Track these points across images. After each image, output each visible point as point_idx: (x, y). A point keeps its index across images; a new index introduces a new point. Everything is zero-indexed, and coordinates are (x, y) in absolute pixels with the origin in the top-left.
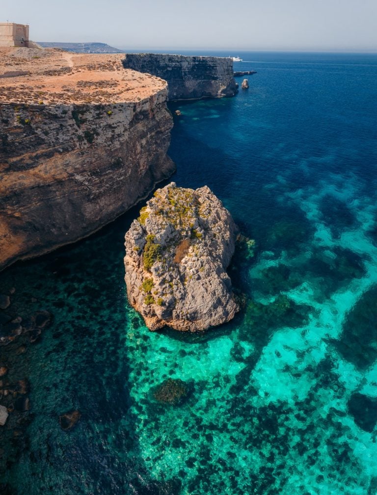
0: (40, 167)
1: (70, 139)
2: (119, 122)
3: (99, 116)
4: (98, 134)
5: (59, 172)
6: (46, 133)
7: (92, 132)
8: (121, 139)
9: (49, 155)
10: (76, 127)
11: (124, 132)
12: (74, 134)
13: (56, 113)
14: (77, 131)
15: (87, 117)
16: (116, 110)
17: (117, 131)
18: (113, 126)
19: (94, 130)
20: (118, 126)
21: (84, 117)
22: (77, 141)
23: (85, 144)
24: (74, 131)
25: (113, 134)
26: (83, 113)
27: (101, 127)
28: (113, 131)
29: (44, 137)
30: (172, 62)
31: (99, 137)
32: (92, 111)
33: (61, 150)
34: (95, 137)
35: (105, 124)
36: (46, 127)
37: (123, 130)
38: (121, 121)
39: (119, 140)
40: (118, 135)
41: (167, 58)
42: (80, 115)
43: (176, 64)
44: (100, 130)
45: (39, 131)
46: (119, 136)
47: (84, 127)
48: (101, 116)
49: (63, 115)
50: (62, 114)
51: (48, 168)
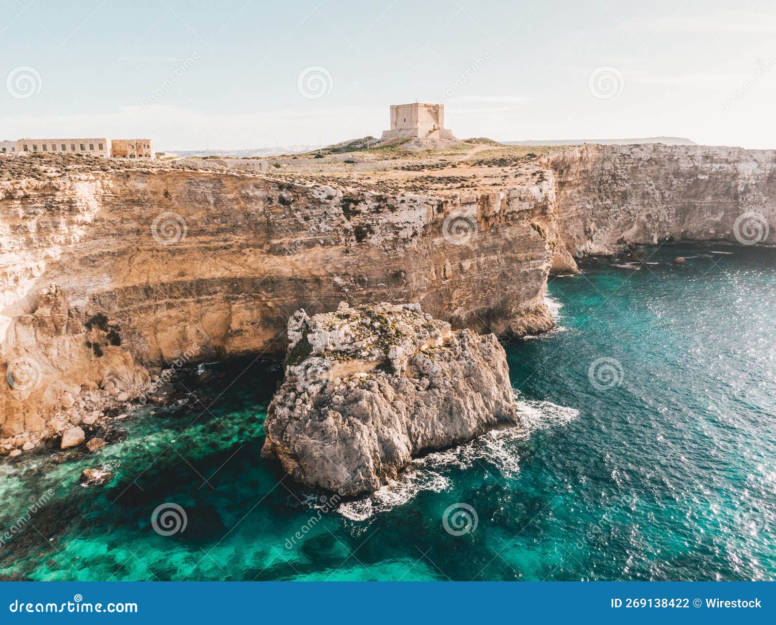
0: (297, 256)
1: (334, 231)
2: (408, 222)
3: (377, 210)
4: (372, 232)
5: (316, 267)
6: (307, 219)
7: (365, 229)
8: (406, 246)
9: (309, 245)
10: (343, 217)
11: (412, 236)
12: (339, 226)
13: (320, 196)
14: (343, 222)
15: (361, 209)
16: (404, 205)
17: (403, 234)
18: (397, 225)
19: (368, 226)
20: (405, 227)
21: (358, 208)
22: (343, 235)
23: (352, 241)
24: (339, 222)
25: (395, 236)
26: (356, 203)
27: (378, 224)
28: (396, 233)
29: (303, 222)
30: (713, 161)
31: (374, 236)
32: (369, 202)
33: (322, 242)
34: (369, 235)
35: (385, 221)
36: (307, 211)
37: (411, 233)
38: (411, 221)
39: (404, 248)
40: (404, 239)
41: (699, 153)
42: (352, 206)
43: (720, 167)
44: (376, 228)
45: (298, 215)
46: (405, 241)
47: (356, 220)
48: (381, 210)
49: (328, 201)
50: (326, 198)
51: (306, 260)
